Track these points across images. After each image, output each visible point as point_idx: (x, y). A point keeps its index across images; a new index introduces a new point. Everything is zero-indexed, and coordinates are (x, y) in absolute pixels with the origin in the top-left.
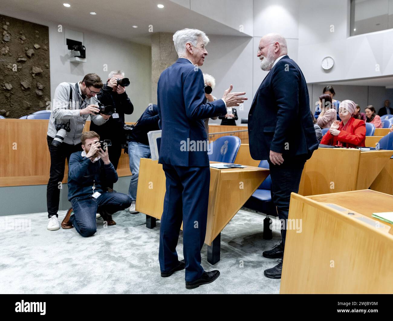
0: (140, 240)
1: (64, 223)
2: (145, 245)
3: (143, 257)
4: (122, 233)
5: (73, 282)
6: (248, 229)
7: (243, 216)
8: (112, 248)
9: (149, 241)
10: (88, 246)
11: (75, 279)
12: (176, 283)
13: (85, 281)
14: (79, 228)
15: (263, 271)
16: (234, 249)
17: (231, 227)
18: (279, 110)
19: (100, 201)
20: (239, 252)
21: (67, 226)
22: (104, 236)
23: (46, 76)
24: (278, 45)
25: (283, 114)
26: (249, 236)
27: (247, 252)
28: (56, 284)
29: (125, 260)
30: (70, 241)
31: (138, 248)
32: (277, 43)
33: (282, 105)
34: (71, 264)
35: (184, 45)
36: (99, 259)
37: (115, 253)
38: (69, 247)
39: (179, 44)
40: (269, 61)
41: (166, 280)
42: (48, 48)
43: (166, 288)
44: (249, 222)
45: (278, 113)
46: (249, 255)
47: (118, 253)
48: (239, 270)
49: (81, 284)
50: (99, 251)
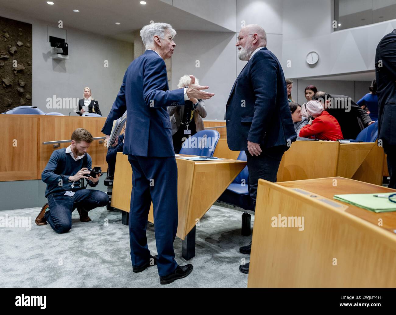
0: (114, 236)
1: (39, 219)
2: (119, 241)
3: (116, 252)
4: (97, 230)
5: (43, 277)
6: (227, 225)
7: (223, 213)
8: (85, 244)
9: (123, 237)
10: (61, 242)
11: (45, 274)
12: (148, 279)
13: (54, 276)
14: (54, 224)
15: (238, 266)
16: (210, 245)
17: (209, 224)
18: (256, 99)
19: (77, 198)
20: (215, 248)
21: (41, 222)
22: (78, 232)
23: (28, 73)
24: (256, 37)
25: (261, 104)
26: (227, 232)
27: (224, 248)
28: (25, 279)
29: (98, 255)
30: (43, 237)
31: (112, 244)
32: (256, 34)
33: (261, 94)
34: (42, 259)
35: (151, 38)
36: (71, 254)
37: (88, 249)
38: (42, 243)
39: (147, 38)
40: (247, 52)
41: (137, 275)
42: (31, 45)
43: (137, 283)
44: (228, 219)
45: (256, 102)
46: (225, 251)
47: (91, 249)
48: (214, 266)
49: (51, 279)
50: (71, 246)
